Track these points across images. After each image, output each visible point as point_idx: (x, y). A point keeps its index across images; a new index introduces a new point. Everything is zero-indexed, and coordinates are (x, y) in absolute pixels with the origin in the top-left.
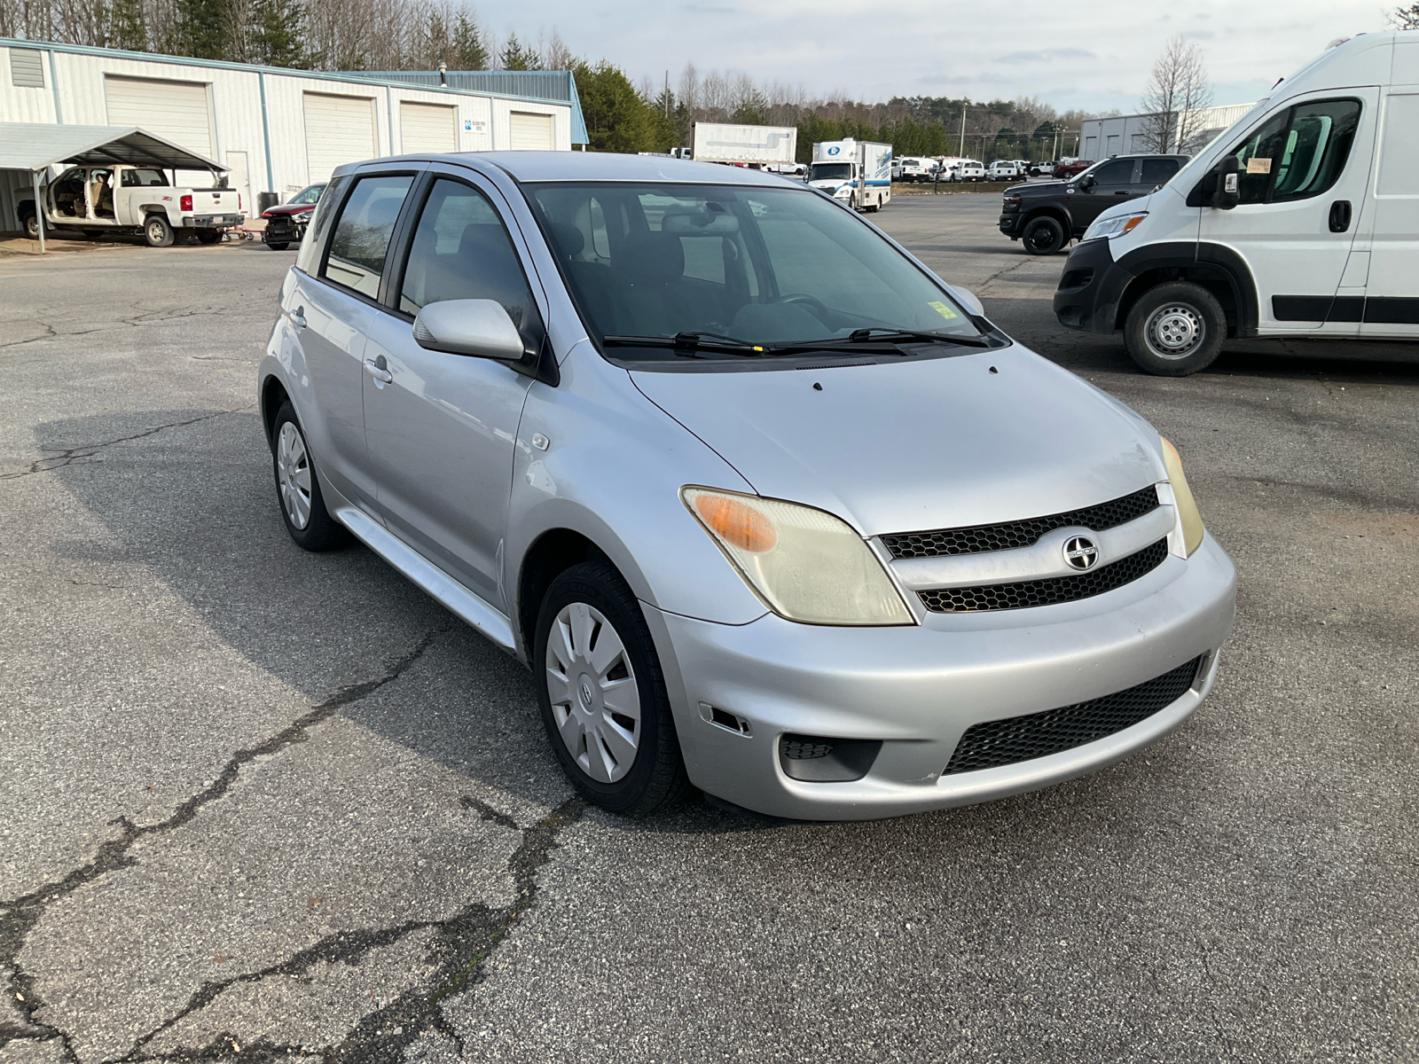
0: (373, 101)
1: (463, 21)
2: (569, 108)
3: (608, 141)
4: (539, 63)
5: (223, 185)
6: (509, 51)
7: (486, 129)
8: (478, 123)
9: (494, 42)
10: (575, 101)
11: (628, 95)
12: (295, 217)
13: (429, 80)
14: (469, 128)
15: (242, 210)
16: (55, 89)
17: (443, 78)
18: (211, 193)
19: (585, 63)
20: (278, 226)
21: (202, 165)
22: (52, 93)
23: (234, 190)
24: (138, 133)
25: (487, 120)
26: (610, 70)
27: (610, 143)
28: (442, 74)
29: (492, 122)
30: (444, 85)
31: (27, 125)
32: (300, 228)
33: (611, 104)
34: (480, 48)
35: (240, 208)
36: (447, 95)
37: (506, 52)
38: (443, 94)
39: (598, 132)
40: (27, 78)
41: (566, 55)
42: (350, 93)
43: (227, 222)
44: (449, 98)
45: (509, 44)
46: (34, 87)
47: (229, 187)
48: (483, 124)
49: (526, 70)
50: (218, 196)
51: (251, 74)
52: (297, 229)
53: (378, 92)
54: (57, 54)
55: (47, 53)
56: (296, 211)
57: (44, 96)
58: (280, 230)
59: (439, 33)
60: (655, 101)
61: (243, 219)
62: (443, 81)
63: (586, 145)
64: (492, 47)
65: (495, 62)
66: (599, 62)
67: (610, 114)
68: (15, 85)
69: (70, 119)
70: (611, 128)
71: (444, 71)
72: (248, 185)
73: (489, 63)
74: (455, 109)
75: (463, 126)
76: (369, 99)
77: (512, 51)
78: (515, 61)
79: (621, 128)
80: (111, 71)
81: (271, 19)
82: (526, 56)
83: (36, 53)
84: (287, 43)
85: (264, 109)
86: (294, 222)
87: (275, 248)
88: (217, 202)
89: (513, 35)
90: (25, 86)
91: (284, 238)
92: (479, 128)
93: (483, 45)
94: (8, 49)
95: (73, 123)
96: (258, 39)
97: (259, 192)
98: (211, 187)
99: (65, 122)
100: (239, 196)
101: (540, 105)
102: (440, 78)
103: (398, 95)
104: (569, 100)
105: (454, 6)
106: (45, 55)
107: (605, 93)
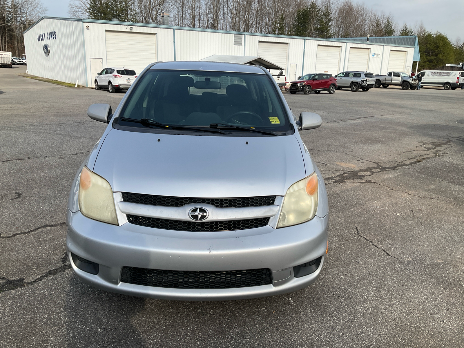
0: (341, 48)
1: (388, 20)
2: (414, 49)
3: (434, 60)
4: (413, 34)
5: (281, 74)
6: (403, 29)
7: (380, 56)
8: (377, 54)
9: (398, 27)
10: (417, 46)
11: (445, 44)
12: (298, 84)
13: (363, 40)
14: (374, 56)
15: (286, 81)
16: (245, 46)
17: (368, 40)
18: (277, 76)
19: (431, 33)
20: (293, 87)
21: (277, 68)
22: (244, 47)
23: (284, 76)
24: (259, 58)
25: (381, 53)
26: (439, 35)
27: (435, 61)
28: (368, 38)
29: (383, 54)
30: (368, 42)
31: (234, 56)
32: (299, 88)
33: (438, 47)
34: (392, 29)
35: (285, 81)
36: (367, 45)
37: (402, 30)
38: (366, 45)
39: (431, 57)
40: (238, 43)
41: (424, 30)
42: (333, 45)
43: (280, 85)
44: (368, 46)
45: (404, 27)
46: (239, 45)
47: (283, 75)
48: (379, 54)
49: (408, 36)
50: (279, 77)
51: (302, 40)
52: (298, 88)
53: (343, 45)
54: (246, 36)
55: (244, 35)
56: (299, 82)
57: (241, 47)
58: (294, 88)
59: (378, 25)
60: (461, 46)
61: (286, 85)
62: (368, 41)
63: (419, 61)
64: (397, 29)
65: (397, 33)
66: (435, 32)
67: (437, 50)
68: (234, 45)
69: (247, 55)
70: (436, 55)
71: (368, 37)
72: (296, 74)
73: (395, 34)
74: (370, 50)
75: (371, 55)
76: (340, 47)
77: (404, 30)
78: (405, 33)
79: (440, 56)
80: (261, 40)
81: (321, 23)
82: (409, 31)
83: (241, 36)
84: (325, 30)
85: (304, 51)
86: (298, 86)
87: (292, 93)
88: (278, 79)
89: (406, 24)
90: (237, 45)
91: (294, 91)
92: (377, 56)
93: (394, 28)
94: (234, 35)
95: (248, 56)
96: (317, 29)
97: (298, 77)
98: (277, 74)
99: (246, 55)
100: (286, 77)
101: (403, 48)
102: (367, 40)
103: (350, 45)
104: (414, 46)
105: (386, 16)
106: (243, 36)
107: (436, 43)
